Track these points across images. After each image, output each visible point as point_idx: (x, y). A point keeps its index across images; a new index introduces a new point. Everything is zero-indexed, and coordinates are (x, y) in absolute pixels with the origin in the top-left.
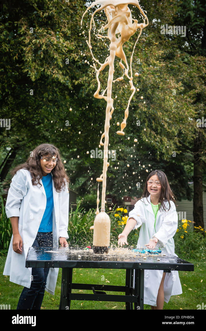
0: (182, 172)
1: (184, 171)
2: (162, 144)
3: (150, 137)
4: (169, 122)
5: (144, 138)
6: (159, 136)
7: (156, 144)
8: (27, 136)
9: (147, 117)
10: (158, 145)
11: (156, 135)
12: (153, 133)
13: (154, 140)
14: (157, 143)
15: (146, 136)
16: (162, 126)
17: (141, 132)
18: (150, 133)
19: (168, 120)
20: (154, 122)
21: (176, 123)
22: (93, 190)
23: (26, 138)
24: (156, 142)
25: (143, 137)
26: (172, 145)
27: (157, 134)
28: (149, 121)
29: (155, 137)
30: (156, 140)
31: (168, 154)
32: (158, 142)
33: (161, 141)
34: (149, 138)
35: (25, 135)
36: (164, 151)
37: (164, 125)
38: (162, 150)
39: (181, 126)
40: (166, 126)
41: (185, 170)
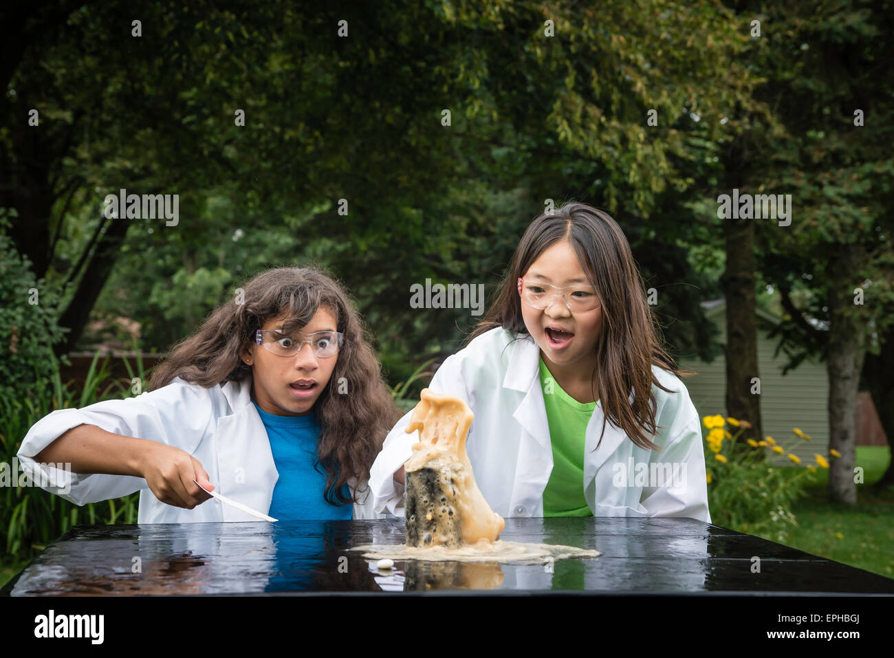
0: (682, 269)
1: (688, 265)
2: (626, 150)
3: (584, 126)
4: (652, 72)
5: (563, 130)
6: (614, 123)
7: (607, 152)
8: (160, 159)
9: (570, 57)
10: (612, 156)
11: (603, 119)
12: (594, 111)
13: (599, 138)
14: (610, 149)
15: (570, 126)
16: (626, 88)
17: (552, 110)
18: (585, 115)
19: (646, 66)
20: (598, 71)
21: (675, 78)
22: (387, 339)
23: (155, 166)
24: (607, 144)
25: (559, 129)
26: (663, 157)
27: (608, 113)
28: (580, 69)
29: (601, 127)
30: (606, 137)
31: (649, 188)
32: (613, 145)
33: (624, 140)
34: (581, 132)
35: (151, 154)
36: (634, 177)
37: (632, 84)
38: (628, 174)
39: (690, 90)
40: (640, 85)
41: (691, 260)
